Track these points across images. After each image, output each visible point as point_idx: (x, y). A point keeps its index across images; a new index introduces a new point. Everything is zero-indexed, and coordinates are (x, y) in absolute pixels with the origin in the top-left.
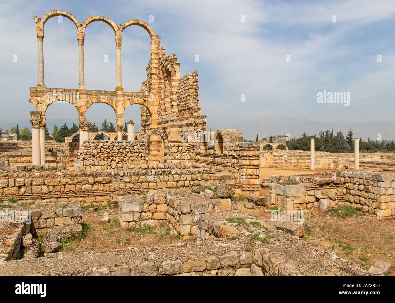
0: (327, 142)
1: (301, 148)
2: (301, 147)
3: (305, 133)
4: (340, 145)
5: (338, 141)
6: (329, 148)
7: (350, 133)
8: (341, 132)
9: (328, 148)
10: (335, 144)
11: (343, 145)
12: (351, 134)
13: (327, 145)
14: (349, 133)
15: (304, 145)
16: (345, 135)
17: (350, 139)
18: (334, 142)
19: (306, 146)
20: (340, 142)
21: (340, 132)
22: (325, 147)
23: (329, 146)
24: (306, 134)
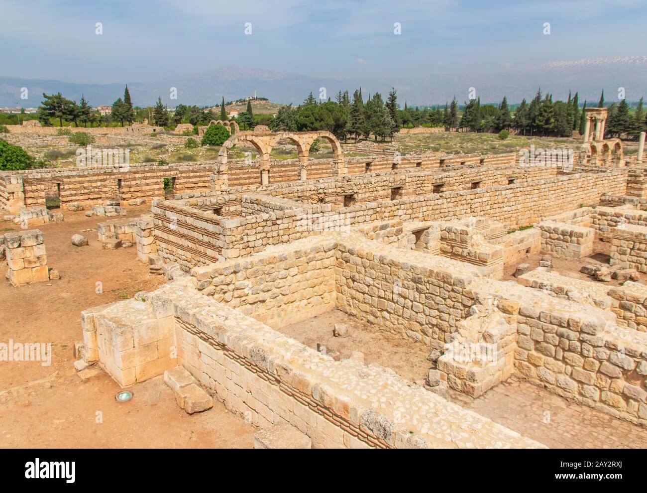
0: (357, 114)
1: (311, 125)
2: (312, 123)
3: (311, 96)
4: (378, 119)
5: (375, 112)
6: (360, 124)
7: (393, 96)
8: (379, 93)
9: (358, 125)
10: (369, 117)
11: (383, 118)
12: (393, 98)
13: (356, 119)
14: (391, 95)
15: (316, 120)
16: (385, 99)
17: (393, 106)
18: (369, 114)
19: (320, 122)
20: (377, 112)
21: (377, 94)
22: (353, 124)
23: (360, 121)
24: (314, 97)
